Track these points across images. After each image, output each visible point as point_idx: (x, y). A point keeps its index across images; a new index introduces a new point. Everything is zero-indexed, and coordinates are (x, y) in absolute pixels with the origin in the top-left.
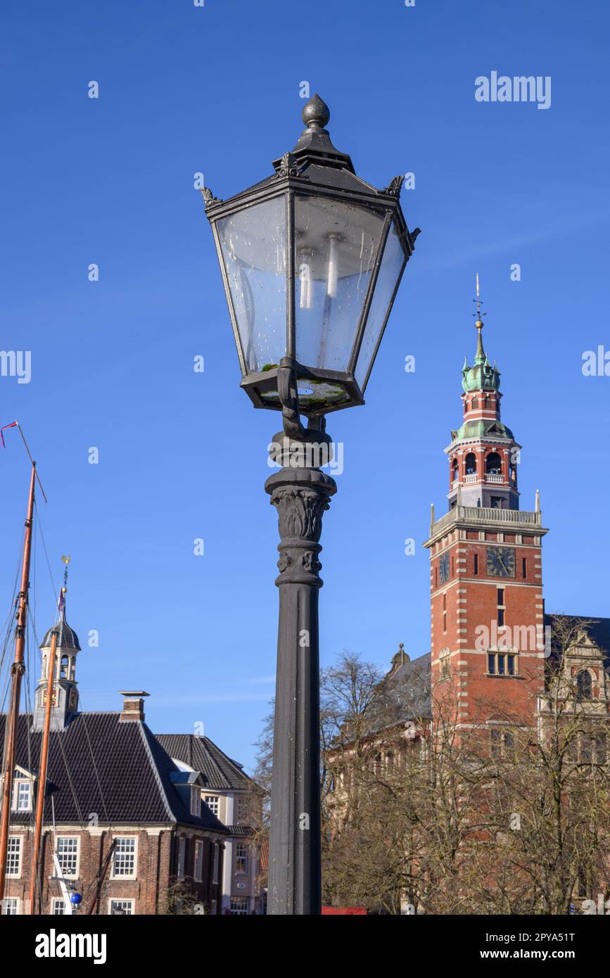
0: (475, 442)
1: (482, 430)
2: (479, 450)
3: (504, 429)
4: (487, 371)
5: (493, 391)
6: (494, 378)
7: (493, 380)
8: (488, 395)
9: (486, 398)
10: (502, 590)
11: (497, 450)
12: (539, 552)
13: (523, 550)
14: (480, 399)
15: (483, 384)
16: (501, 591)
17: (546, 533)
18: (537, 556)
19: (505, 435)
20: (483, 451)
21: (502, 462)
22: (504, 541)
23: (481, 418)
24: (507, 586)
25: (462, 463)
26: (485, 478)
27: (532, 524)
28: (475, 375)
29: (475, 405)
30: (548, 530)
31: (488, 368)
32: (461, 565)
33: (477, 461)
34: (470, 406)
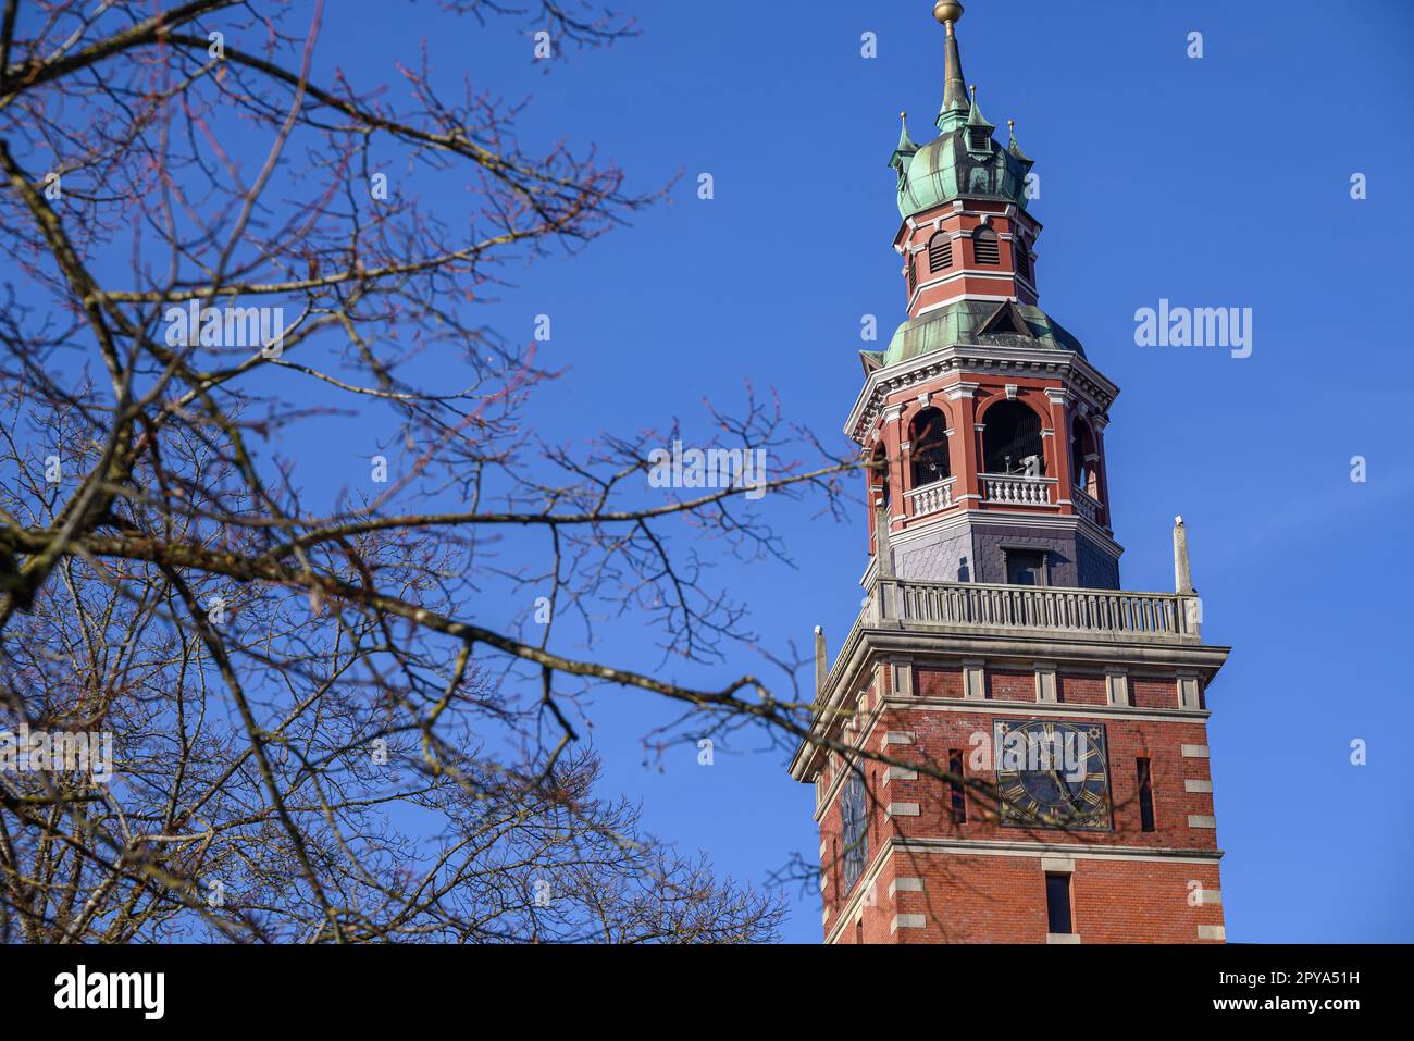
0: (938, 368)
1: (964, 327)
2: (953, 393)
3: (1044, 324)
4: (977, 143)
5: (1000, 206)
6: (1001, 163)
7: (1000, 173)
8: (983, 219)
9: (980, 228)
10: (1065, 877)
11: (1021, 390)
12: (1200, 737)
13: (1139, 731)
14: (955, 234)
15: (963, 185)
16: (1057, 881)
17: (1222, 662)
18: (1190, 751)
19: (1048, 340)
20: (970, 395)
21: (1044, 435)
22: (1060, 698)
23: (963, 297)
24: (1079, 862)
25: (900, 447)
26: (982, 487)
27: (1166, 635)
28: (935, 160)
29: (939, 258)
30: (1227, 650)
31: (980, 134)
32: (899, 790)
33: (949, 433)
34: (923, 262)
